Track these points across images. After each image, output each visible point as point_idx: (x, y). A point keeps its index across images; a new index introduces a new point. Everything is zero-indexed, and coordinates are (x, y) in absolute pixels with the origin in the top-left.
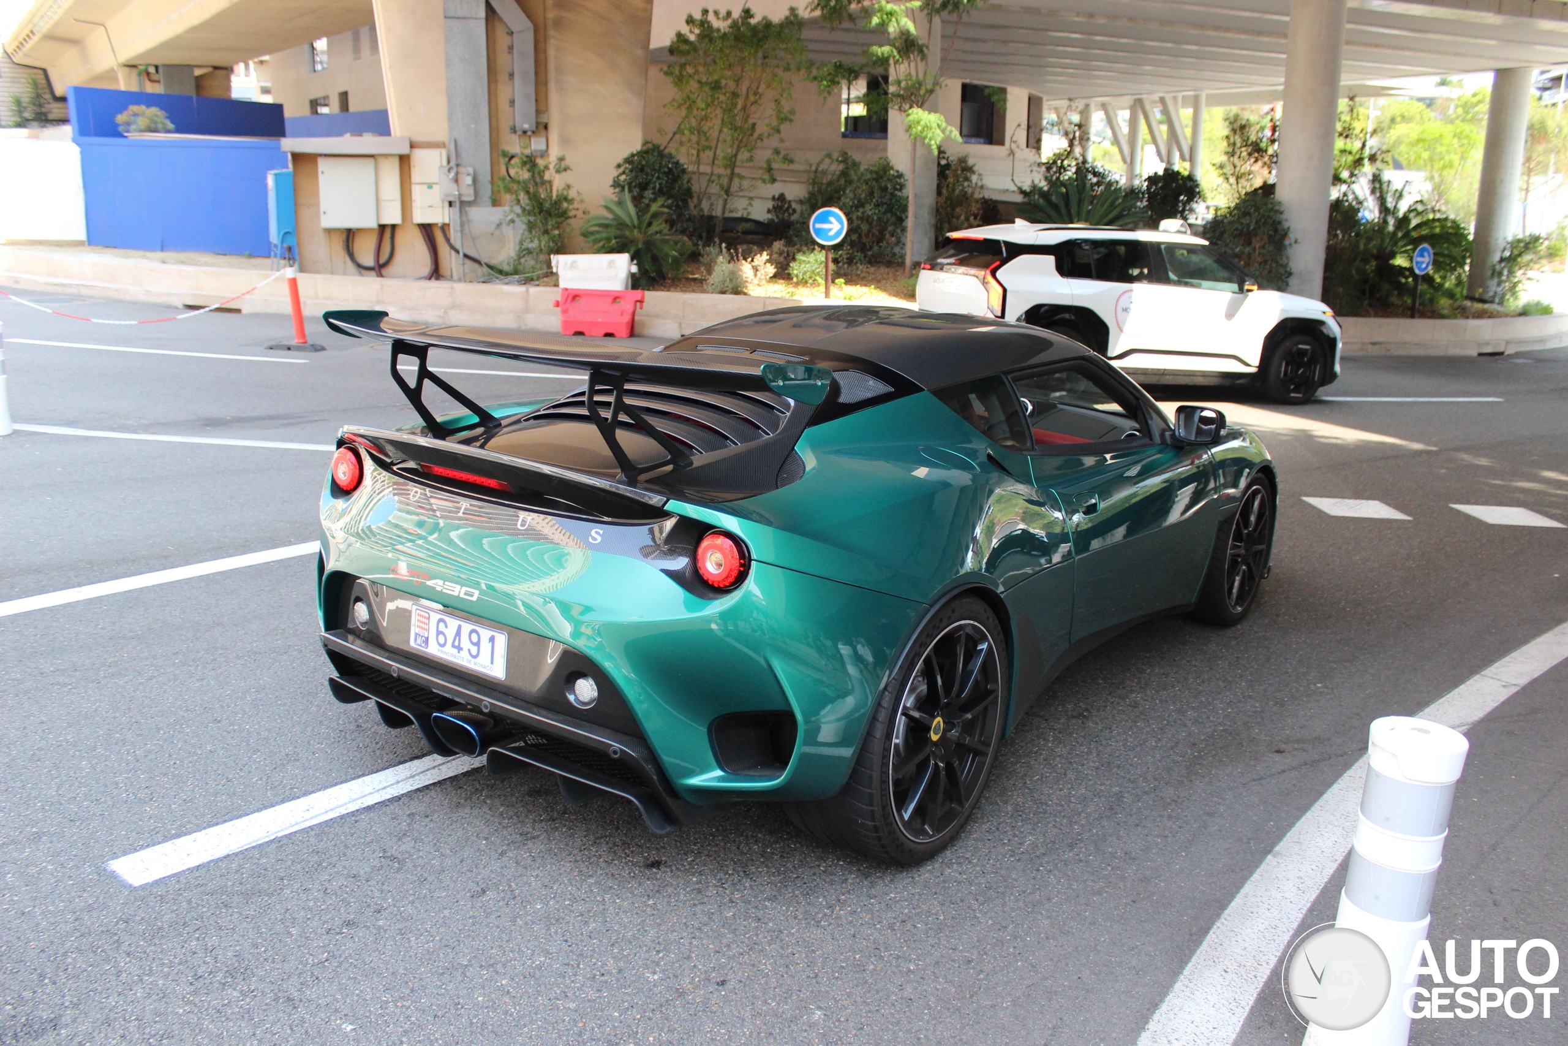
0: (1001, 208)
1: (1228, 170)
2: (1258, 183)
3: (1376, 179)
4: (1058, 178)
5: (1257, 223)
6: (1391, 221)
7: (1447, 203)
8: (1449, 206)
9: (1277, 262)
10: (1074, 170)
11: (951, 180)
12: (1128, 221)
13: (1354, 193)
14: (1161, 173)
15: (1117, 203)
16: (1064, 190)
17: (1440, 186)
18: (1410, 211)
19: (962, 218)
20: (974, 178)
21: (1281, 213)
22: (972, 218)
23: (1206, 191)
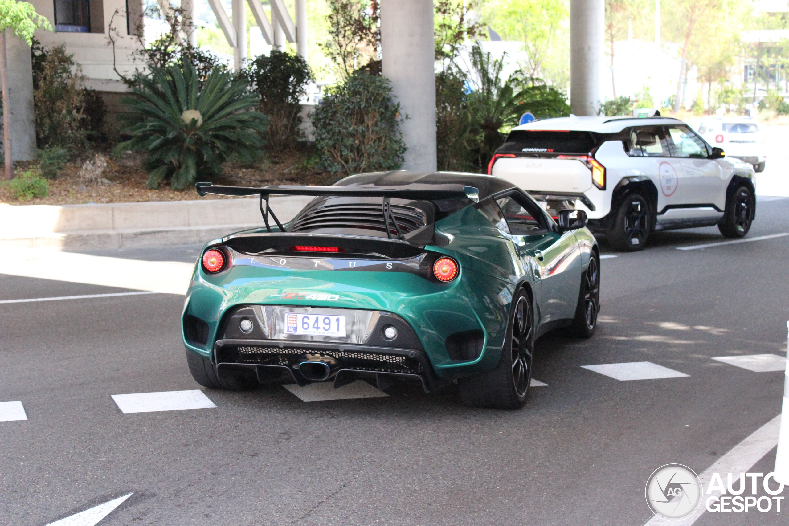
0: (105, 98)
1: (335, 48)
2: (365, 62)
3: (476, 52)
4: (163, 66)
5: (367, 101)
6: (495, 91)
7: (544, 70)
8: (546, 73)
9: (391, 139)
10: (179, 56)
11: (48, 72)
12: (238, 106)
13: (457, 66)
14: (268, 55)
15: (226, 88)
16: (169, 78)
17: (535, 55)
18: (511, 81)
19: (64, 111)
20: (73, 69)
21: (390, 90)
22: (74, 112)
23: (314, 71)
